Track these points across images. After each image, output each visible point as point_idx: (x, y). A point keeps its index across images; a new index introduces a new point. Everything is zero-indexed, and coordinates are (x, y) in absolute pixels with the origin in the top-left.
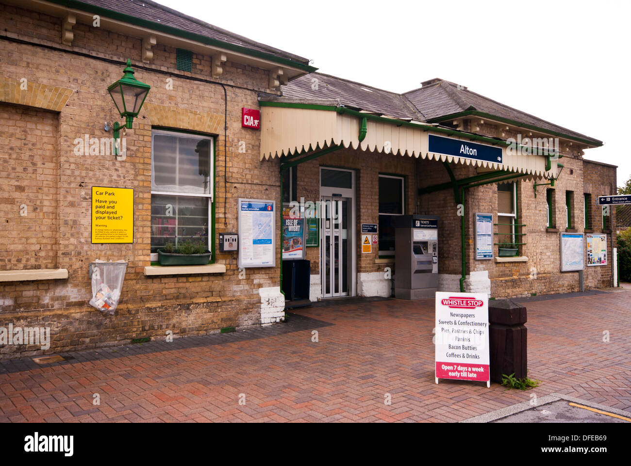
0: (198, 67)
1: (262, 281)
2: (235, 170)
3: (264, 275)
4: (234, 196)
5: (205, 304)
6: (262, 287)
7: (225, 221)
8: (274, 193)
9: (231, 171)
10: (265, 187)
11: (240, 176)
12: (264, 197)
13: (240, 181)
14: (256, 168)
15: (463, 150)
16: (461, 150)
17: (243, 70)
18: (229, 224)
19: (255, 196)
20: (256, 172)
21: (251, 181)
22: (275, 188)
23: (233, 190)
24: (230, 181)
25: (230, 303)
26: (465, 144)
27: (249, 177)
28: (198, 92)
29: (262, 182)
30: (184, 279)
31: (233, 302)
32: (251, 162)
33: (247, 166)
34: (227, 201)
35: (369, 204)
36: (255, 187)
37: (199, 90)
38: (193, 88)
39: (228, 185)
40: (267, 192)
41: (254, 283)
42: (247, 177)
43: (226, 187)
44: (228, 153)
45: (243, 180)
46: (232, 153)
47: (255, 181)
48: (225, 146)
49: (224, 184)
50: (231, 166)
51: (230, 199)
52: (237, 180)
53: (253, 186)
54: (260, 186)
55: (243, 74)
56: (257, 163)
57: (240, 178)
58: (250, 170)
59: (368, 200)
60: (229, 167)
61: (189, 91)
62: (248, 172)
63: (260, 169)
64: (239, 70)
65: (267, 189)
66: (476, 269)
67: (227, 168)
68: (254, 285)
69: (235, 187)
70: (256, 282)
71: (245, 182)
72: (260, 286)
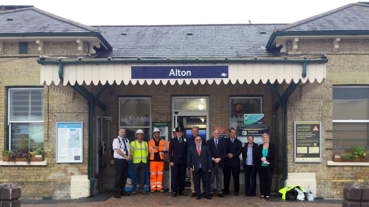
0: (32, 49)
1: (73, 172)
2: (55, 105)
3: (75, 168)
4: (54, 121)
5: (33, 183)
6: (74, 175)
7: (48, 136)
8: (83, 118)
9: (52, 106)
10: (76, 114)
11: (58, 109)
12: (75, 120)
13: (58, 111)
14: (69, 103)
15: (174, 73)
16: (171, 73)
17: (61, 45)
18: (51, 137)
19: (69, 120)
20: (70, 105)
21: (66, 111)
22: (83, 114)
23: (53, 117)
24: (51, 112)
25: (48, 183)
26: (174, 68)
27: (64, 109)
28: (31, 64)
29: (74, 111)
30: (22, 168)
31: (51, 183)
32: (66, 100)
33: (63, 102)
34: (49, 124)
35: (219, 120)
36: (68, 115)
37: (32, 62)
38: (28, 62)
39: (50, 114)
40: (78, 117)
41: (68, 172)
42: (63, 109)
43: (48, 116)
44: (50, 96)
45: (61, 111)
46: (53, 96)
47: (69, 111)
48: (48, 92)
49: (47, 114)
50: (52, 103)
51: (52, 123)
52: (56, 111)
53: (67, 114)
54: (73, 114)
55: (61, 47)
56: (70, 100)
57: (58, 110)
58: (65, 105)
59: (217, 117)
60: (51, 104)
61: (26, 64)
62: (63, 106)
63: (73, 103)
64: (58, 46)
65: (77, 115)
66: (296, 171)
67: (49, 105)
68: (68, 173)
69: (55, 115)
70: (69, 172)
71: (62, 112)
72: (72, 174)
